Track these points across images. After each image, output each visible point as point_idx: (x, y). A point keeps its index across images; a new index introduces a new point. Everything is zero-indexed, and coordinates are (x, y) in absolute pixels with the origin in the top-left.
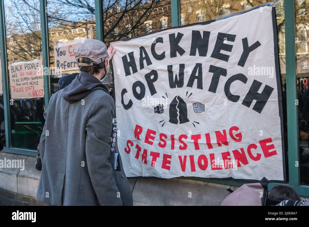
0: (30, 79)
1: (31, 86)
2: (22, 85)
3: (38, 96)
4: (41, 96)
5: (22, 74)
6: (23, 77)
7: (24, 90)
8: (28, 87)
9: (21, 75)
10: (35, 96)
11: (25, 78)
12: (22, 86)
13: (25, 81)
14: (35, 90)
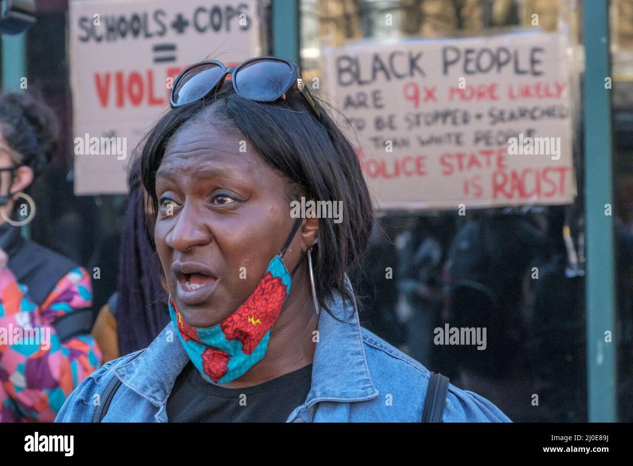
0: (479, 117)
1: (487, 153)
2: (414, 143)
3: (530, 195)
4: (549, 195)
5: (422, 95)
6: (427, 107)
7: (432, 166)
8: (460, 156)
9: (416, 98)
10: (510, 196)
11: (445, 115)
12: (415, 150)
13: (440, 129)
14: (508, 172)
